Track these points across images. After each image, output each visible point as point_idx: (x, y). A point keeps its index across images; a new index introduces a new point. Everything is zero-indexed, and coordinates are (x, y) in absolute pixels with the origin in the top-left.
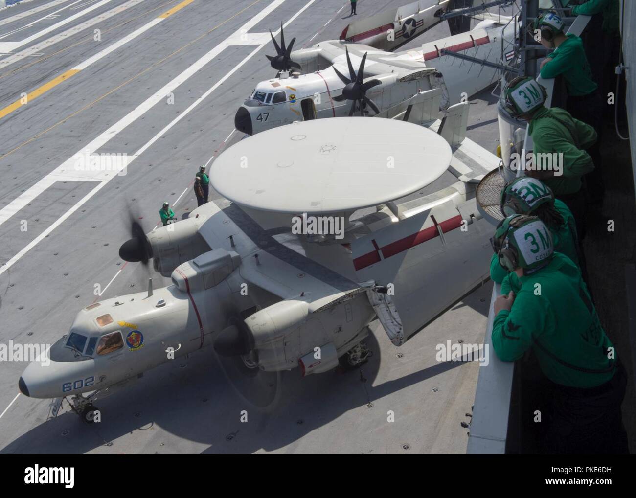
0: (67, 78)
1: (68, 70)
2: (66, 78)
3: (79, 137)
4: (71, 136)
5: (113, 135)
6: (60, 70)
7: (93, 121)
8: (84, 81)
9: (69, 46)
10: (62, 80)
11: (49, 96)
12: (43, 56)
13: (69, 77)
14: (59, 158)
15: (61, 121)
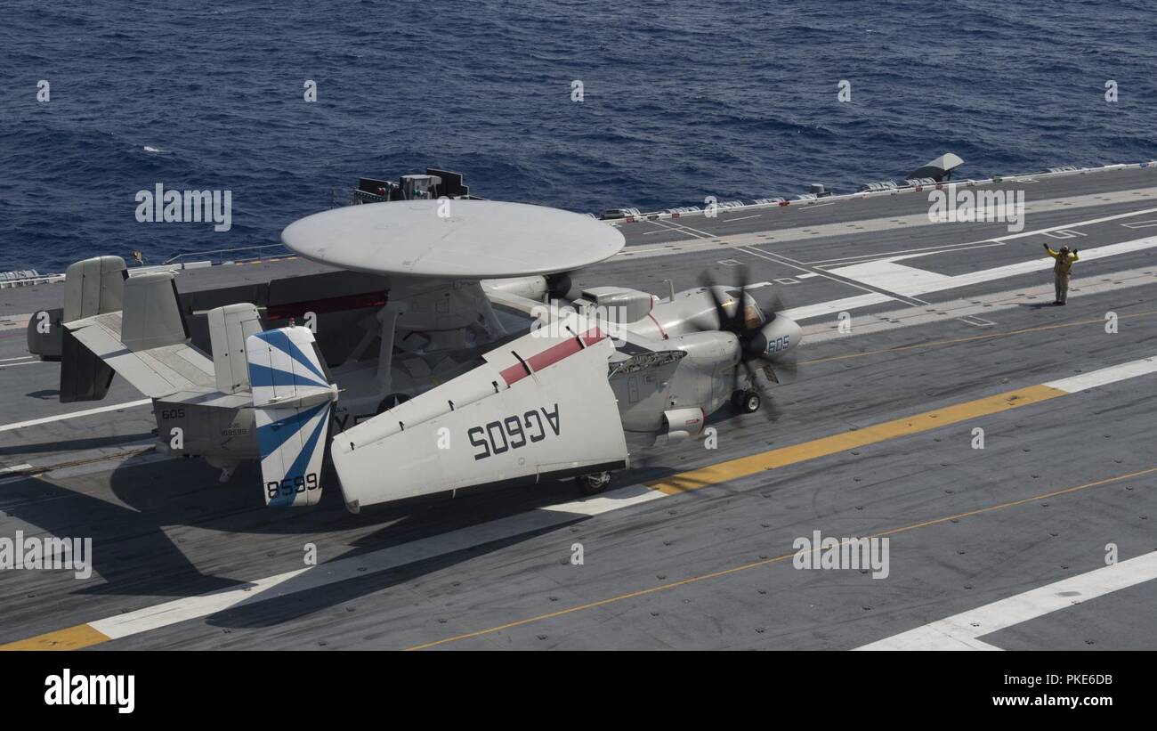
0: (1023, 404)
1: (1035, 384)
2: (1018, 403)
3: (973, 576)
4: (952, 568)
5: (1067, 602)
6: (1015, 378)
7: (1032, 545)
8: (1064, 425)
9: (1070, 319)
10: (1005, 406)
11: (951, 437)
12: (991, 327)
13: (1027, 403)
14: (893, 618)
15: (950, 515)
